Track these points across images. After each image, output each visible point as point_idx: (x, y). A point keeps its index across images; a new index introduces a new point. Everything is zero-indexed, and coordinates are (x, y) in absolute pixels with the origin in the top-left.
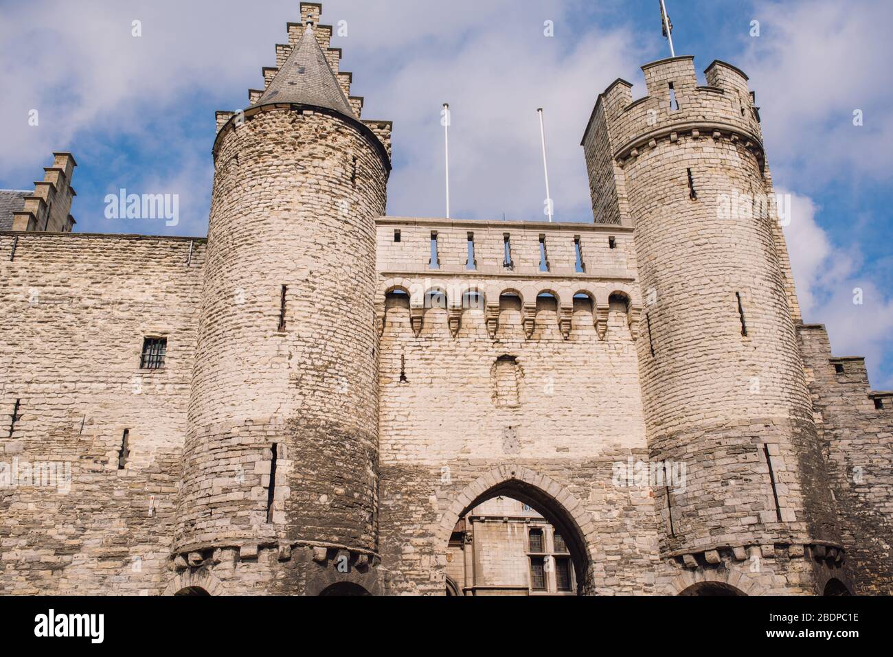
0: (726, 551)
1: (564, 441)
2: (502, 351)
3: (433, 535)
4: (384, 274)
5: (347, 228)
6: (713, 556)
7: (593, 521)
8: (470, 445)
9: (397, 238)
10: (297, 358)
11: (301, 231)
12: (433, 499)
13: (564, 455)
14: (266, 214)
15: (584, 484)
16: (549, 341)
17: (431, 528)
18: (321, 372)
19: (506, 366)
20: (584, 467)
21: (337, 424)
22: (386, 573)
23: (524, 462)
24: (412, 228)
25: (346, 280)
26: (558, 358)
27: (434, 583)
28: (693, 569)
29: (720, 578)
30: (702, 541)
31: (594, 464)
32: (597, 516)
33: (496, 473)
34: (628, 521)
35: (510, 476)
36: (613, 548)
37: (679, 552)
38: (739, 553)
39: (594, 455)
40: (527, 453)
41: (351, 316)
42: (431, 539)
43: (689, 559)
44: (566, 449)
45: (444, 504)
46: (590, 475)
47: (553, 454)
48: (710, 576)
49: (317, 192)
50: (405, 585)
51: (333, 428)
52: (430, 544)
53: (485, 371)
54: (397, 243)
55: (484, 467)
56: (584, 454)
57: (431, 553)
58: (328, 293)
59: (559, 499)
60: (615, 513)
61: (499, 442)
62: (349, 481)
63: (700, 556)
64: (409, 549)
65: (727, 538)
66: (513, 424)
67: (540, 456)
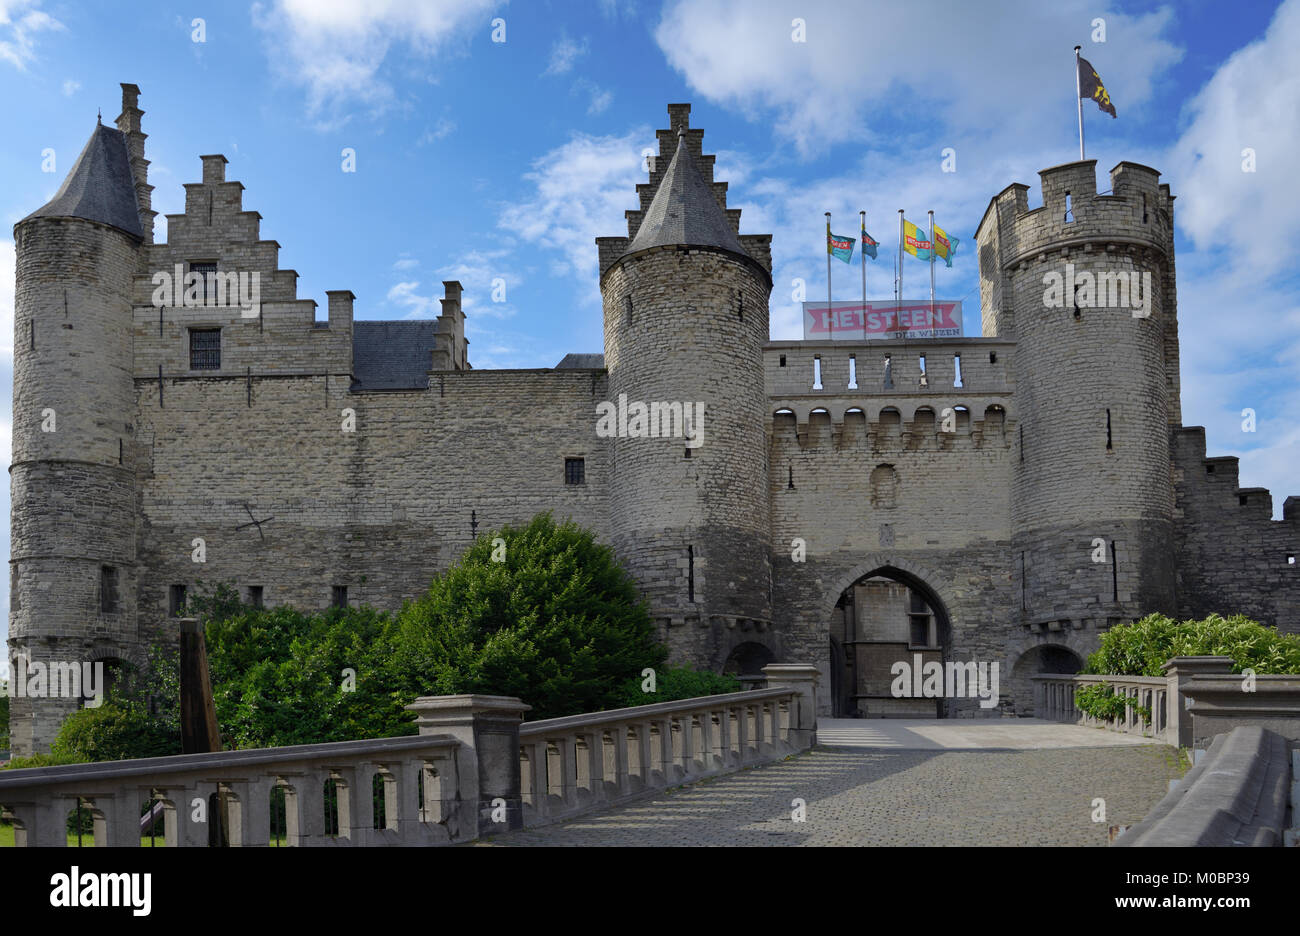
0: (1065, 622)
1: (934, 536)
2: (881, 461)
3: (819, 608)
4: (772, 398)
5: (738, 362)
6: (1054, 626)
7: (956, 598)
8: (850, 540)
9: (783, 362)
10: (702, 479)
11: (698, 369)
12: (819, 581)
13: (934, 547)
14: (664, 354)
15: (950, 570)
16: (925, 451)
17: (817, 603)
18: (723, 489)
19: (884, 473)
20: (951, 556)
21: (739, 529)
22: (781, 635)
23: (898, 552)
24: (796, 352)
25: (740, 410)
26: (932, 465)
27: (821, 643)
28: (1038, 634)
29: (1059, 642)
30: (1048, 615)
31: (961, 554)
32: (960, 594)
33: (873, 561)
34: (987, 598)
35: (885, 564)
36: (972, 619)
37: (1028, 622)
38: (1077, 624)
39: (961, 546)
40: (900, 545)
41: (745, 440)
42: (817, 611)
43: (1036, 628)
44: (936, 542)
45: (827, 585)
46: (956, 563)
47: (925, 546)
48: (1051, 640)
49: (709, 331)
50: (797, 643)
51: (735, 532)
52: (817, 615)
53: (865, 478)
54: (783, 368)
55: (863, 556)
56: (951, 546)
57: (817, 622)
58: (724, 423)
59: (928, 581)
60: (976, 592)
61: (877, 536)
62: (750, 571)
63: (1044, 626)
64: (800, 618)
65: (1068, 613)
66: (889, 522)
67: (912, 548)
